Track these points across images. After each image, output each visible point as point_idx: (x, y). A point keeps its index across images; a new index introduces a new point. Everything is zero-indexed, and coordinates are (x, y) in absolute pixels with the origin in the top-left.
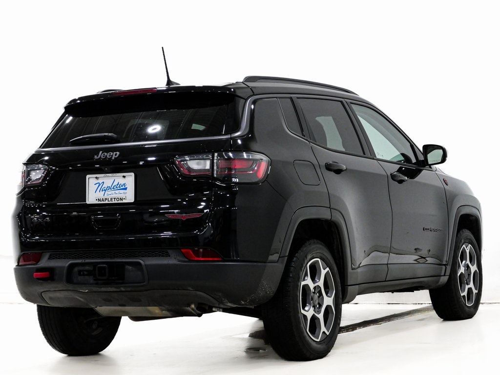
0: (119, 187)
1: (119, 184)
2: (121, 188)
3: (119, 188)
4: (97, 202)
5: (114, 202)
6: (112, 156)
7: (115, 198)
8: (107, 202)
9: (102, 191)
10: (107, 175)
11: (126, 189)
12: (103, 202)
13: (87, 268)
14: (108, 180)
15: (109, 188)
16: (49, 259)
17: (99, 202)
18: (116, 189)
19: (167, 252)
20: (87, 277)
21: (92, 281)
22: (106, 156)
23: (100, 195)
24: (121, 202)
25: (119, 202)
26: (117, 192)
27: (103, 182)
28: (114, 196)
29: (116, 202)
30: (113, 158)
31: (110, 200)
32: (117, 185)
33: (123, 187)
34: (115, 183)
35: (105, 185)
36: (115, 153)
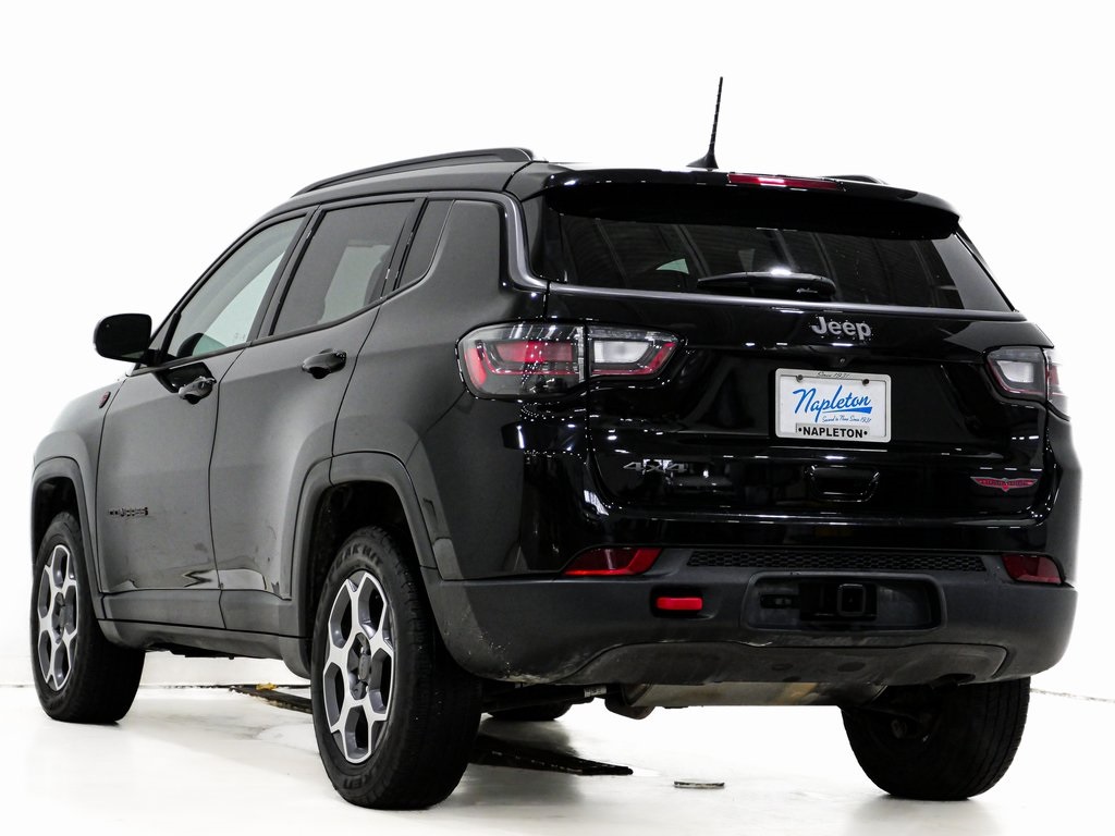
0: (852, 404)
1: (853, 396)
2: (858, 406)
3: (851, 407)
4: (801, 435)
5: (840, 438)
6: (856, 331)
7: (843, 430)
8: (824, 437)
9: (812, 410)
10: (826, 373)
11: (868, 410)
12: (814, 437)
13: (784, 589)
14: (826, 386)
15: (828, 405)
16: (689, 564)
17: (807, 436)
18: (845, 408)
19: (980, 561)
20: (783, 612)
21: (794, 622)
22: (842, 330)
23: (808, 419)
24: (859, 439)
25: (854, 439)
26: (848, 415)
27: (814, 390)
28: (840, 424)
29: (846, 438)
31: (831, 432)
32: (848, 399)
33: (862, 406)
34: (843, 395)
35: (819, 397)
36: (859, 326)
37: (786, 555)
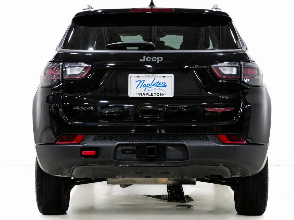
0: (159, 84)
1: (159, 82)
2: (161, 85)
3: (159, 86)
4: (138, 96)
5: (154, 96)
6: (157, 60)
7: (155, 94)
8: (147, 96)
9: (143, 87)
10: (148, 74)
11: (165, 86)
12: (144, 96)
13: (130, 148)
14: (148, 78)
15: (150, 85)
16: (94, 140)
17: (141, 96)
18: (156, 86)
20: (131, 155)
21: (135, 158)
22: (151, 60)
23: (142, 90)
24: (161, 96)
25: (159, 96)
26: (157, 88)
27: (144, 80)
28: (154, 92)
29: (156, 96)
30: (158, 62)
31: (150, 94)
32: (157, 83)
33: (163, 85)
34: (155, 81)
35: (146, 83)
36: (158, 58)
37: (128, 136)
